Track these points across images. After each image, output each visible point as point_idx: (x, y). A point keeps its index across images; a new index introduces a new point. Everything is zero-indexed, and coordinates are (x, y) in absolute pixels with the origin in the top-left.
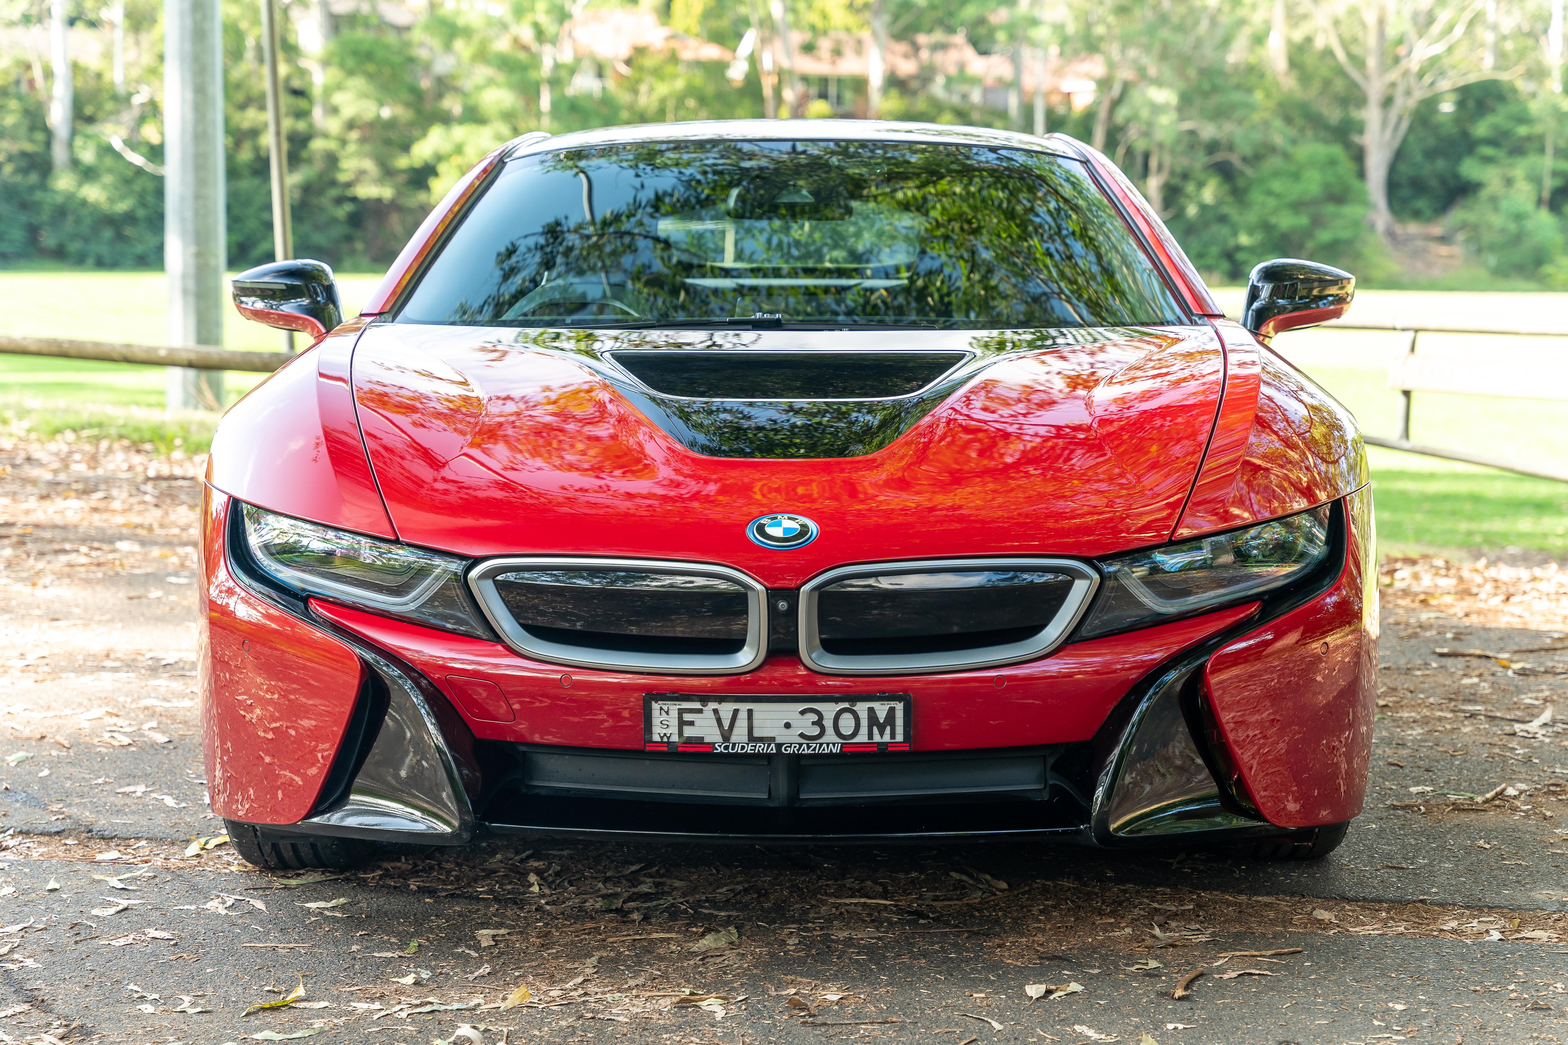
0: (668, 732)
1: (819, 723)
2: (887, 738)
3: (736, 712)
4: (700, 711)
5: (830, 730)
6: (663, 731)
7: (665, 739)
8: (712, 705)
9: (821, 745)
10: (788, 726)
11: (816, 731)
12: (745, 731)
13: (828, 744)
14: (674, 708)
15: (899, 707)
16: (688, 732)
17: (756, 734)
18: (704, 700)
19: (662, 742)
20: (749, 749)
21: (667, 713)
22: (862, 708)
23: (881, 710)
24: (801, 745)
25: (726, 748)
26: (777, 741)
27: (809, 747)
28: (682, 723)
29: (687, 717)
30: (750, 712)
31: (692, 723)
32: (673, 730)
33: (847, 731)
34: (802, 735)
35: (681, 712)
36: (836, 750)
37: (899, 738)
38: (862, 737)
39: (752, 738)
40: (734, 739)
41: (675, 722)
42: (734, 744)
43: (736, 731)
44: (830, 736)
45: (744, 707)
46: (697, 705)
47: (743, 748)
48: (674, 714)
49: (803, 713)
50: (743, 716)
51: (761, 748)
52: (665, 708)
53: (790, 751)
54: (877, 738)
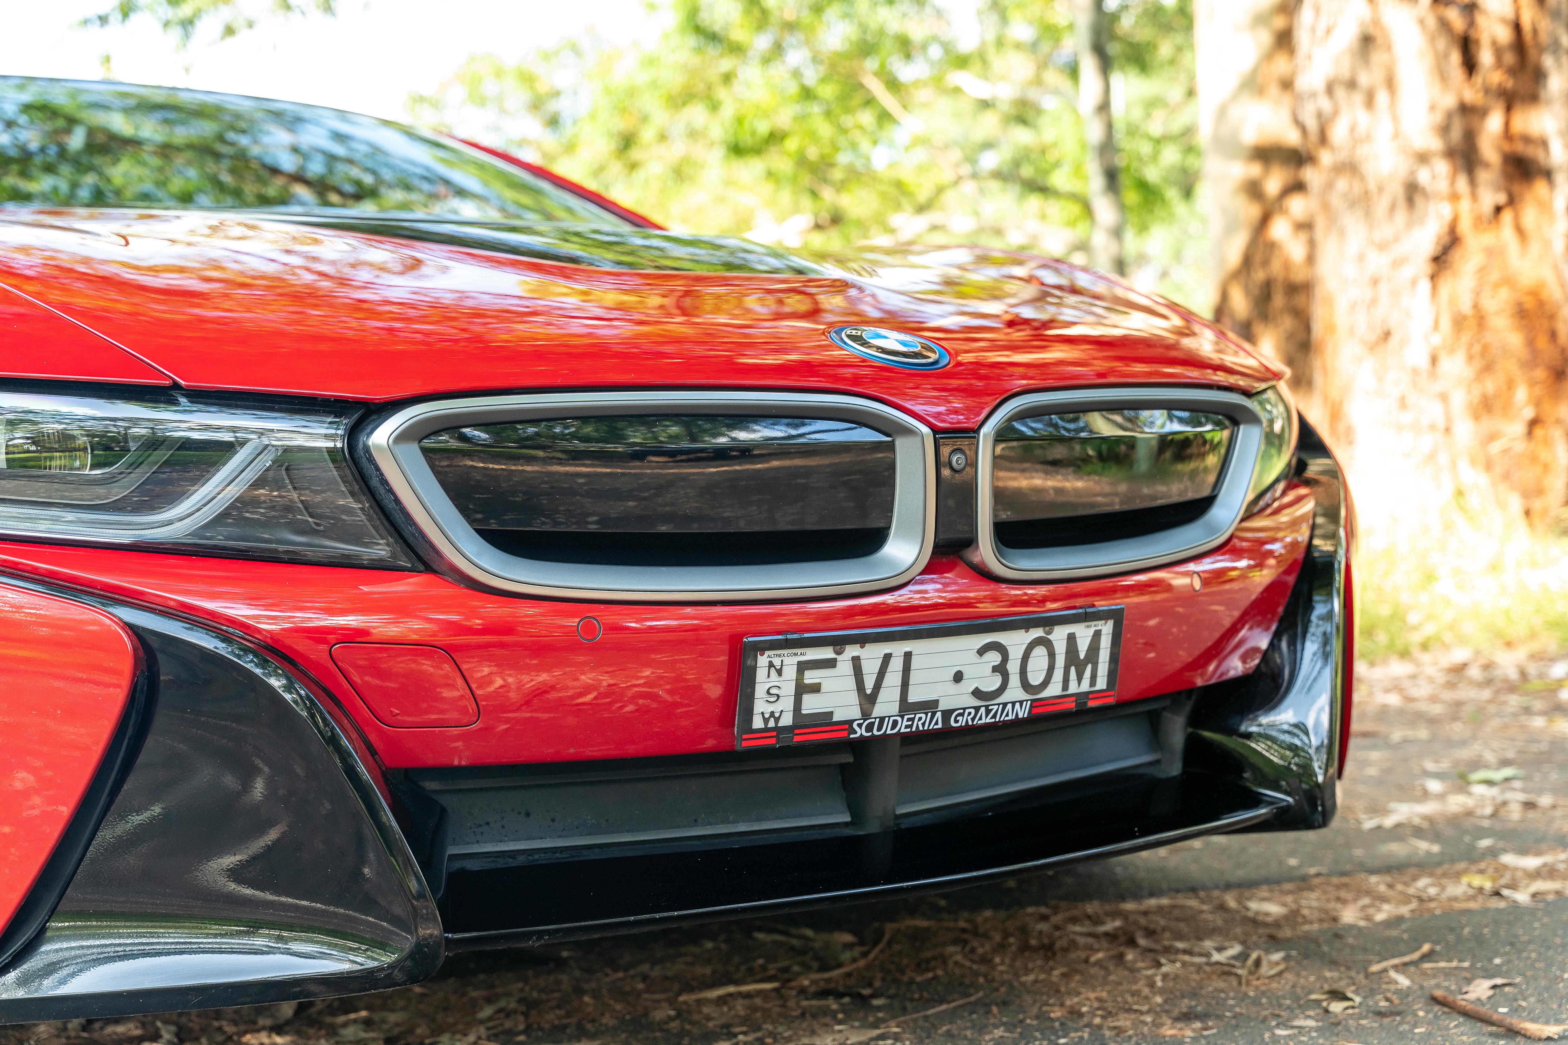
0: (776, 708)
1: (1001, 670)
2: (1085, 686)
3: (887, 658)
4: (830, 664)
5: (1014, 680)
6: (768, 709)
7: (772, 724)
8: (852, 651)
9: (1005, 705)
10: (958, 677)
11: (995, 682)
12: (896, 694)
13: (1014, 703)
14: (790, 660)
15: (1107, 628)
16: (811, 704)
17: (912, 698)
18: (839, 643)
19: (766, 730)
20: (903, 727)
21: (779, 672)
22: (1059, 635)
23: (1083, 633)
24: (977, 709)
25: (869, 728)
26: (942, 706)
27: (988, 712)
28: (802, 689)
29: (811, 677)
30: (908, 656)
31: (816, 689)
32: (786, 705)
33: (1035, 679)
34: (977, 693)
35: (802, 667)
36: (1022, 713)
37: (1101, 684)
38: (1054, 689)
39: (906, 707)
40: (878, 711)
41: (788, 689)
42: (882, 719)
43: (882, 696)
44: (1015, 692)
45: (898, 649)
46: (827, 653)
47: (895, 723)
48: (790, 672)
49: (981, 652)
50: (896, 665)
51: (922, 722)
52: (777, 662)
53: (962, 722)
54: (1073, 688)
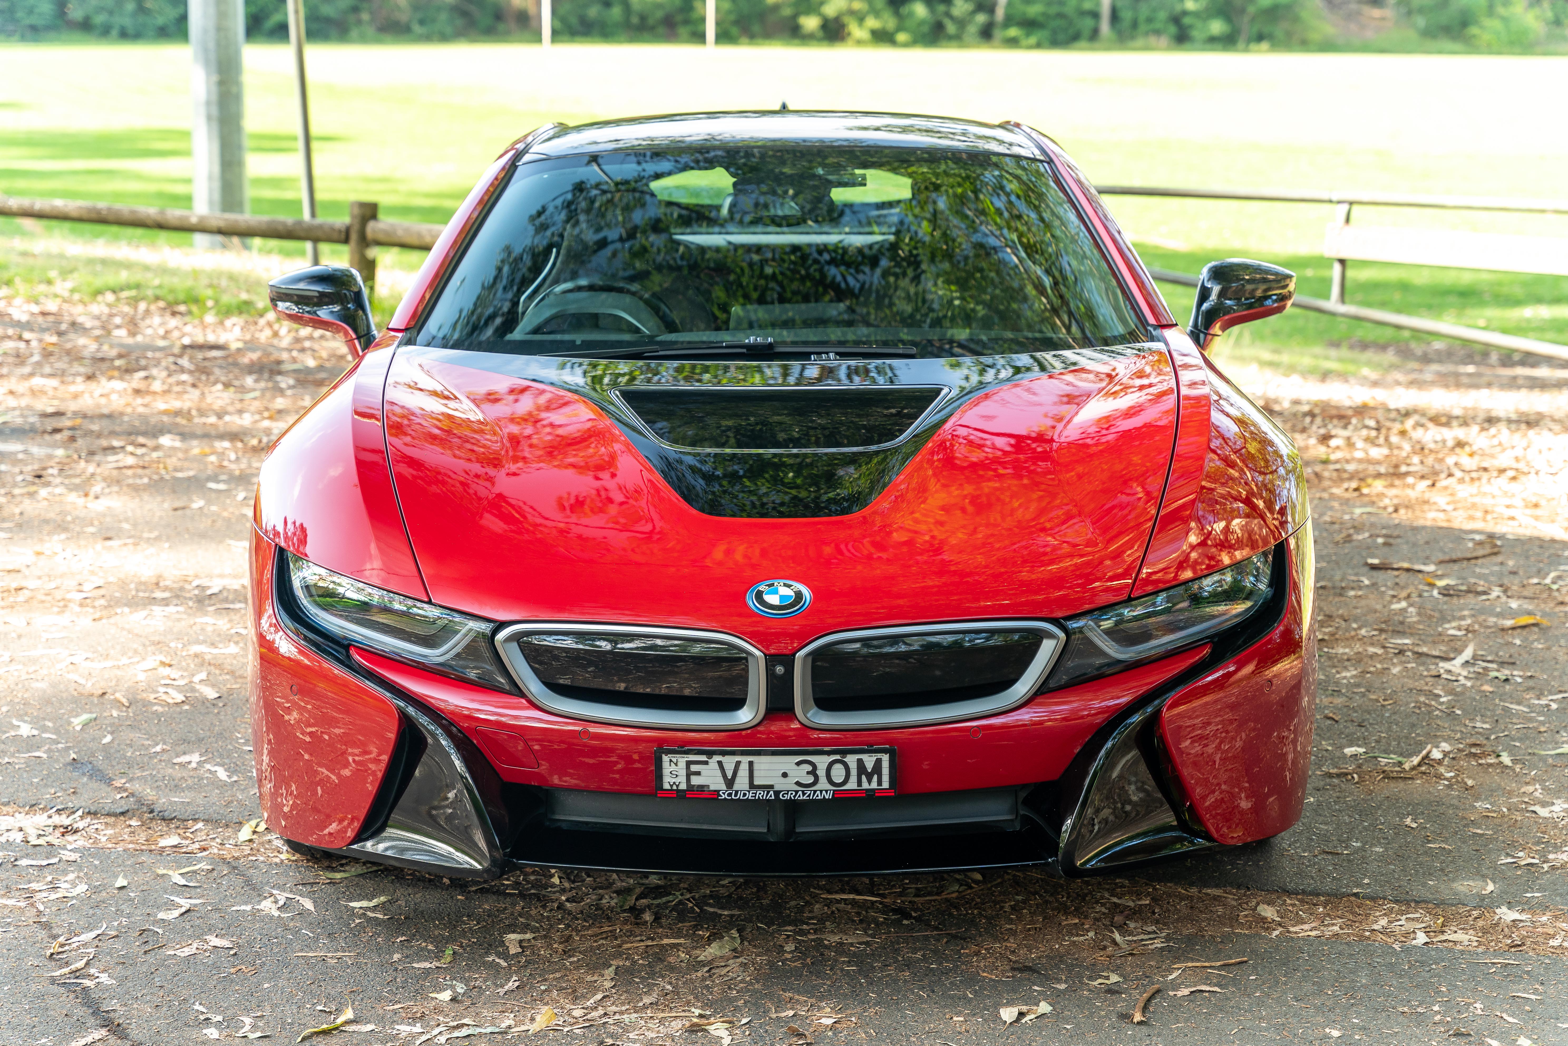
0: (677, 781)
1: (813, 772)
2: (874, 785)
3: (738, 763)
4: (706, 763)
5: (823, 779)
6: (672, 781)
7: (675, 787)
8: (717, 758)
9: (815, 791)
10: (785, 775)
11: (810, 779)
12: (747, 780)
13: (821, 791)
14: (682, 760)
15: (885, 758)
16: (695, 781)
17: (756, 783)
18: (710, 754)
19: (671, 789)
20: (750, 796)
21: (676, 764)
22: (852, 760)
23: (869, 761)
24: (797, 792)
25: (729, 795)
26: (776, 788)
27: (804, 794)
28: (689, 773)
29: (694, 768)
30: (751, 764)
31: (698, 773)
32: (682, 779)
33: (838, 779)
34: (798, 783)
35: (689, 764)
36: (828, 796)
37: (886, 785)
38: (852, 785)
39: (752, 786)
40: (736, 787)
41: (683, 772)
42: (737, 792)
43: (738, 780)
44: (823, 784)
45: (745, 760)
46: (703, 758)
47: (745, 795)
48: (682, 765)
49: (798, 764)
50: (744, 767)
51: (761, 794)
52: (674, 760)
53: (787, 797)
54: (865, 785)
